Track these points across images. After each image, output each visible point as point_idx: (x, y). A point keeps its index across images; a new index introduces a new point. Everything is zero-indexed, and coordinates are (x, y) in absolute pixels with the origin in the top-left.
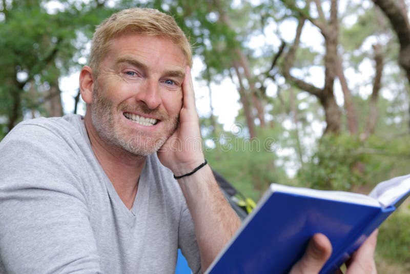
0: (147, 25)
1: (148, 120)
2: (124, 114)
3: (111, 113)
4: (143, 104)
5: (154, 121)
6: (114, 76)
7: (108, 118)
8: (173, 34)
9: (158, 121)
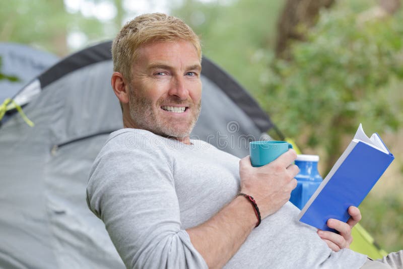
0: (168, 34)
1: (180, 108)
2: (161, 108)
3: (151, 109)
4: (175, 97)
5: (184, 109)
6: (147, 79)
7: (150, 113)
8: (187, 36)
9: (187, 108)
